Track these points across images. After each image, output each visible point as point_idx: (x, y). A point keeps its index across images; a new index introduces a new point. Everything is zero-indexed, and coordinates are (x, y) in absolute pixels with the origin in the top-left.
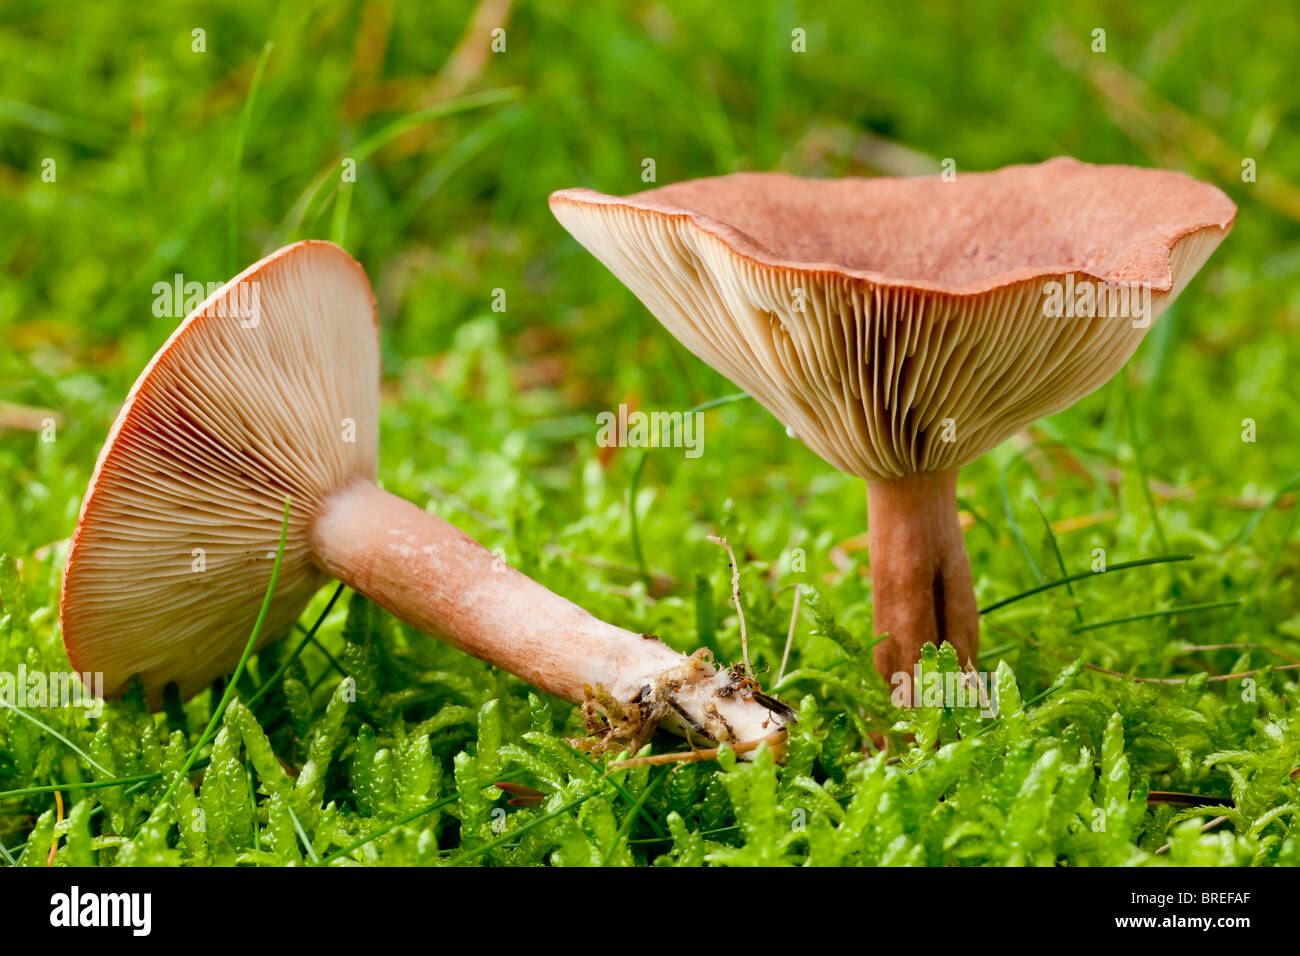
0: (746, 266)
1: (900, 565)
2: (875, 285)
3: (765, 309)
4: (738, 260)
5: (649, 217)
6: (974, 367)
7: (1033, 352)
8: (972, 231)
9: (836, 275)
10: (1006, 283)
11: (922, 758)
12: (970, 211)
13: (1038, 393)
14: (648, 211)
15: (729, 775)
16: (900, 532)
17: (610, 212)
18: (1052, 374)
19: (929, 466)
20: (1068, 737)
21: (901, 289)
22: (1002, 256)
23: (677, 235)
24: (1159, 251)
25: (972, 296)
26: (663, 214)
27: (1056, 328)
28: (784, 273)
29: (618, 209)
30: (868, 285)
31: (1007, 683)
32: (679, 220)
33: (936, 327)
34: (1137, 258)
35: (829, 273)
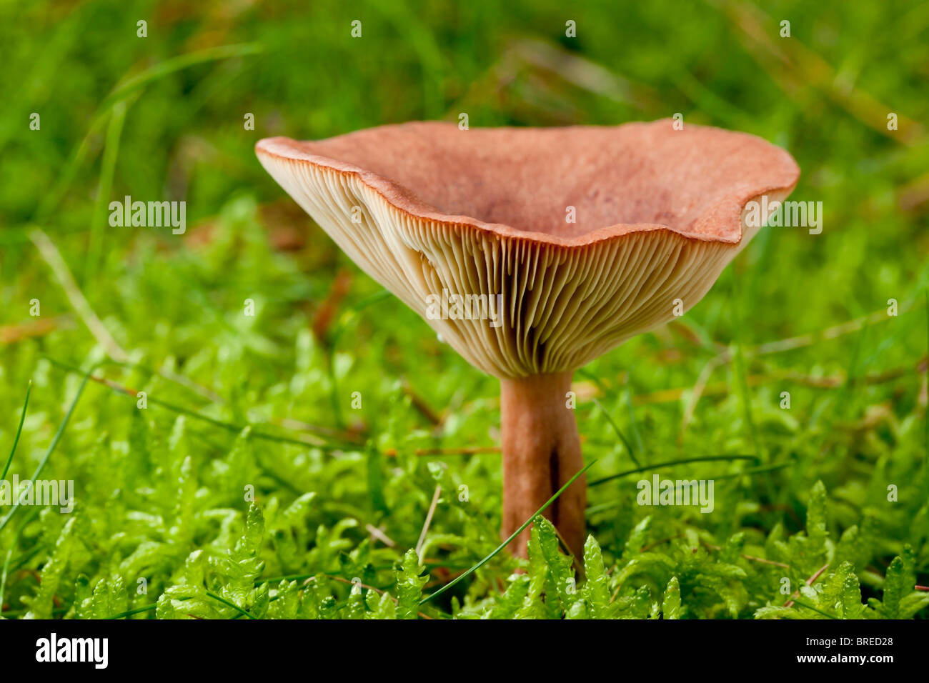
0: (400, 215)
1: (524, 446)
2: (500, 236)
3: (415, 249)
4: (394, 210)
5: (326, 172)
6: (581, 300)
7: (627, 289)
8: (594, 177)
9: (470, 226)
10: (605, 238)
11: (530, 605)
12: (593, 161)
13: (633, 319)
14: (325, 167)
15: (374, 614)
16: (525, 419)
17: (296, 164)
18: (643, 305)
19: (548, 368)
20: (641, 595)
21: (521, 240)
22: (617, 199)
23: (348, 188)
24: (733, 209)
25: (578, 247)
26: (337, 171)
27: (646, 271)
28: (430, 223)
29: (303, 164)
30: (495, 236)
31: (593, 554)
32: (350, 176)
33: (549, 270)
34: (716, 213)
35: (465, 226)
